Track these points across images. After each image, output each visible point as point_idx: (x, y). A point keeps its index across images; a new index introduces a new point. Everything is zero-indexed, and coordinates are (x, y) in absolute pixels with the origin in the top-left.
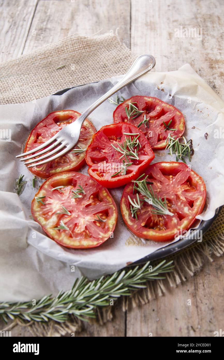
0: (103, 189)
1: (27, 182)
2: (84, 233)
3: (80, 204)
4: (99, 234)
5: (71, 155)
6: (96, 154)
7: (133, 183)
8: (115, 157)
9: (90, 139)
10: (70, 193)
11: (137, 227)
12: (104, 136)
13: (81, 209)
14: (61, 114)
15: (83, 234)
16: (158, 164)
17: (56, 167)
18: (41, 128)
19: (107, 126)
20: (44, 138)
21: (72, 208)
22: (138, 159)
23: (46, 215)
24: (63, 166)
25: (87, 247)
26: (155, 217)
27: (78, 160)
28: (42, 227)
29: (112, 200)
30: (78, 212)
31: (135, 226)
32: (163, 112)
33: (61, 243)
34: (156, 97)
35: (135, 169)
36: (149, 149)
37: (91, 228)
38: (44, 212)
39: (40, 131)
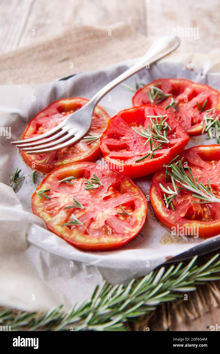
0: (126, 179)
1: (24, 177)
2: (104, 229)
3: (97, 196)
4: (124, 229)
5: (81, 146)
6: (113, 142)
7: (165, 168)
8: (138, 143)
9: (104, 127)
10: (81, 185)
11: (174, 219)
12: (122, 121)
13: (98, 202)
14: (67, 102)
15: (102, 230)
16: (195, 148)
17: (63, 159)
18: (41, 118)
19: (125, 110)
20: (46, 128)
21: (86, 201)
22: (168, 142)
23: (52, 211)
24: (72, 157)
25: (109, 244)
26: (197, 208)
27: (91, 149)
28: (46, 224)
29: (138, 190)
30: (94, 205)
31: (172, 218)
32: (194, 94)
33: (73, 242)
34: (184, 78)
35: (166, 152)
36: (182, 132)
37: (113, 223)
38: (49, 207)
39: (40, 121)
